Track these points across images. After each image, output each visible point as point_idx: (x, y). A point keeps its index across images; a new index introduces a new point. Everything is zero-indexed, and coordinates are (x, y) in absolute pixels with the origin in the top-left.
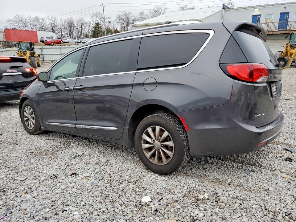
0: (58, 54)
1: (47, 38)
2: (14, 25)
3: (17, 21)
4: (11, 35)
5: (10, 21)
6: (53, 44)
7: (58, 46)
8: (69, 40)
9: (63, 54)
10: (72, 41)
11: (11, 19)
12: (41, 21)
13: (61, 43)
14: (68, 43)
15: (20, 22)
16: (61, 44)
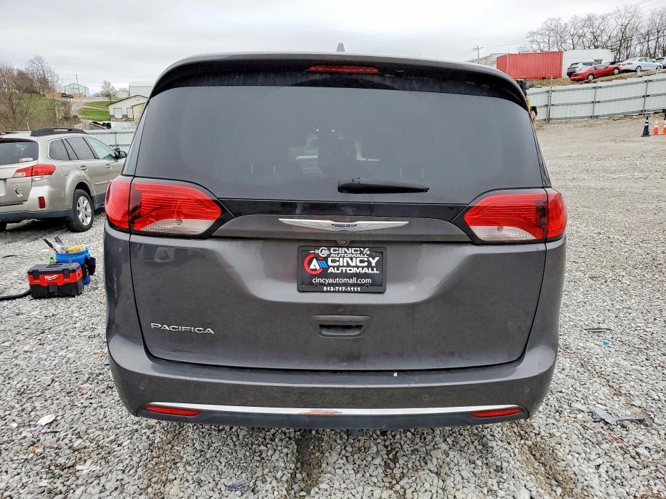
0: (586, 103)
1: (584, 64)
2: (539, 43)
3: (547, 33)
4: (508, 66)
5: (533, 34)
6: (591, 77)
7: (602, 81)
8: (639, 64)
9: (599, 102)
10: (649, 66)
11: (535, 30)
12: (597, 23)
13: (613, 74)
14: (635, 71)
15: (552, 34)
16: (613, 77)
